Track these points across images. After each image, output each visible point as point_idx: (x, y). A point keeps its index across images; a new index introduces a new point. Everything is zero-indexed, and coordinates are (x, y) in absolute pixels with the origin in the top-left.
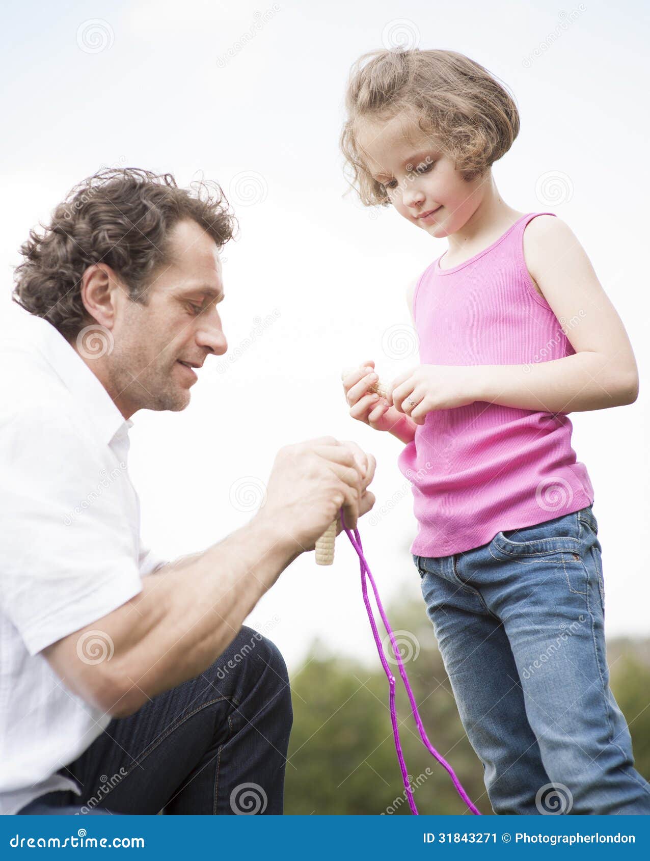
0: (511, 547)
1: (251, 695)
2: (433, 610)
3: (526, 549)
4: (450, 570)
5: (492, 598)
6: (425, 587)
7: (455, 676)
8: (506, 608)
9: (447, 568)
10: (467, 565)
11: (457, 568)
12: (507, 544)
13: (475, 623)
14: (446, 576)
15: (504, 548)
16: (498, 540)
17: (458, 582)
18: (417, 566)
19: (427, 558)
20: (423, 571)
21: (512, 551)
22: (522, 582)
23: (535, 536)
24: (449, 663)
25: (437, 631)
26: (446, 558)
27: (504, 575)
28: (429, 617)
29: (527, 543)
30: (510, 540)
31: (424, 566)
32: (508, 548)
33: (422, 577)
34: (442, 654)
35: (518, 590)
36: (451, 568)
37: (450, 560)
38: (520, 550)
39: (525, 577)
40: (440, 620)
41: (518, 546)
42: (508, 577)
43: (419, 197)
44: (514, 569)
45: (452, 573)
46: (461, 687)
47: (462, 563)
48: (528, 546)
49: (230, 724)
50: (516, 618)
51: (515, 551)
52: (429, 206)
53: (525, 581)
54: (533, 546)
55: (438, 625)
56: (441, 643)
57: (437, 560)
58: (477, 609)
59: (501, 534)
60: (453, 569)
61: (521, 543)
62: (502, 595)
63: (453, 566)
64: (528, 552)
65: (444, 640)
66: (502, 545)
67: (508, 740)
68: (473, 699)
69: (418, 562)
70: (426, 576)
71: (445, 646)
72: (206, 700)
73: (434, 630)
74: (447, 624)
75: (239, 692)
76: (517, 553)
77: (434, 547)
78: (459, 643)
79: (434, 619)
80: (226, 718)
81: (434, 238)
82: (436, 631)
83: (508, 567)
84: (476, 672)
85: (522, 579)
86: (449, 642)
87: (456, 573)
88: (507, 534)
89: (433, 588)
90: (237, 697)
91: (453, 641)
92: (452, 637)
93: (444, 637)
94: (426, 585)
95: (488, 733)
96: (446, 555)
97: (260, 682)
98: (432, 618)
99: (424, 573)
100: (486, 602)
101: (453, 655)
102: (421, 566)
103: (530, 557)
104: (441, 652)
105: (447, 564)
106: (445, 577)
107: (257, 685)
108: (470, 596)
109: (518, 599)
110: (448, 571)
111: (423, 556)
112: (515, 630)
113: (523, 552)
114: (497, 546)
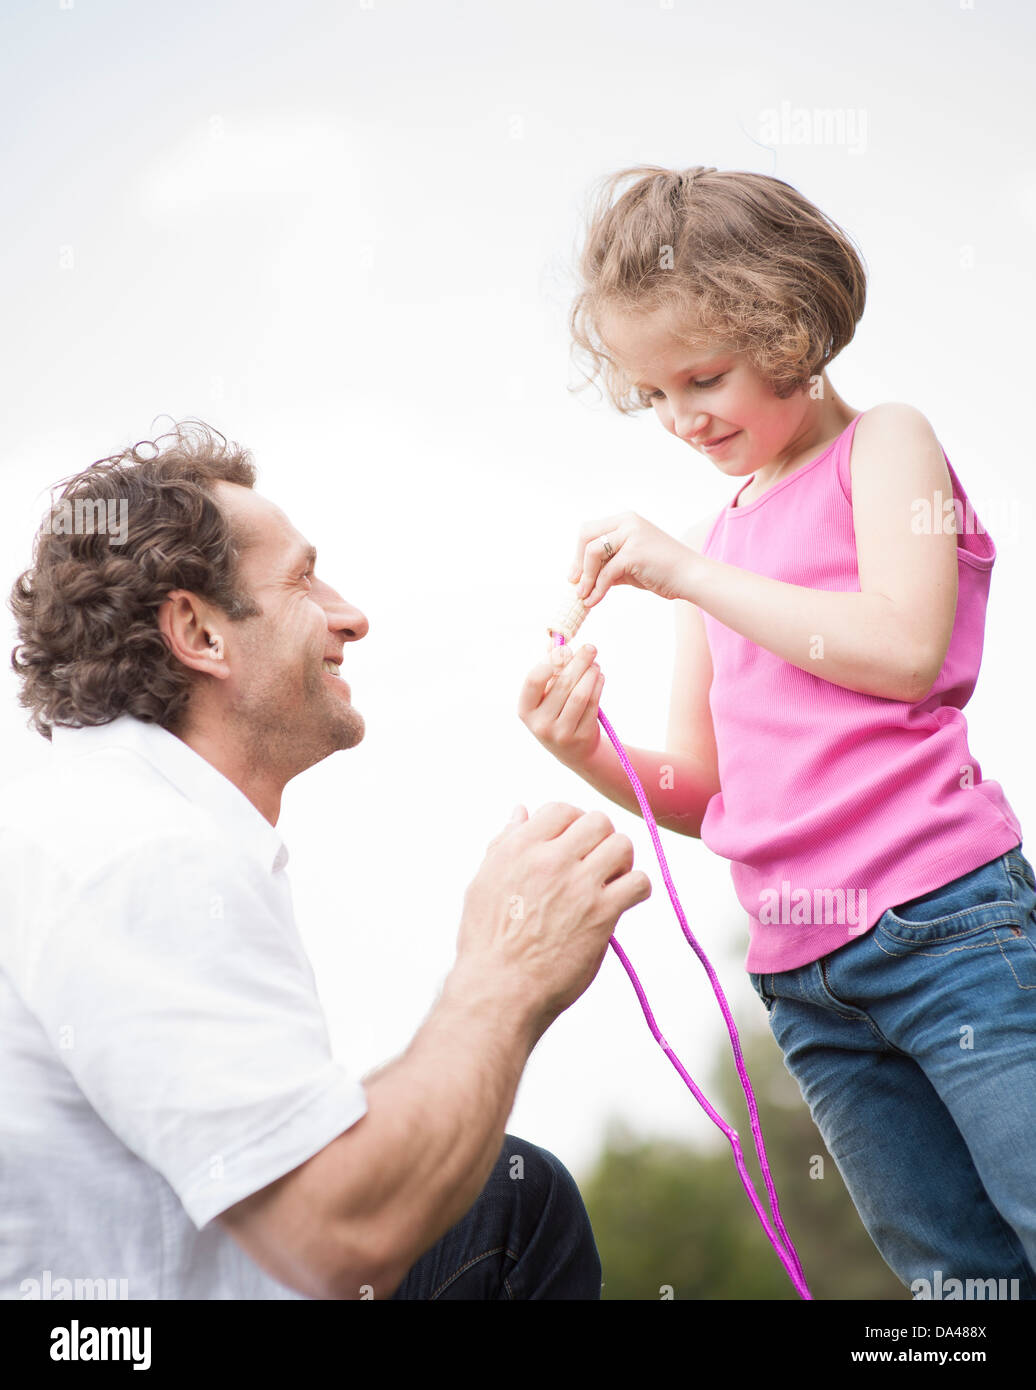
0: (909, 931)
1: (534, 1241)
2: (795, 1059)
3: (935, 931)
4: (817, 987)
5: (891, 1022)
6: (776, 1023)
7: (848, 1157)
8: (920, 1036)
9: (812, 983)
10: (845, 972)
11: (828, 980)
12: (903, 927)
13: (867, 1068)
14: (811, 997)
15: (899, 934)
16: (888, 923)
17: (833, 1003)
18: (758, 991)
19: (775, 974)
20: (769, 998)
21: (912, 937)
22: (940, 987)
23: (945, 909)
24: (834, 1139)
25: (807, 1091)
26: (806, 968)
27: (908, 981)
28: (790, 1071)
29: (935, 921)
30: (906, 919)
31: (772, 988)
32: (906, 933)
33: (769, 1009)
34: (819, 1127)
35: (936, 1003)
36: (818, 981)
37: (814, 970)
38: (925, 933)
39: (944, 978)
40: (809, 1072)
41: (920, 929)
42: (916, 983)
43: (701, 421)
44: (922, 968)
45: (821, 989)
46: (859, 1174)
47: (836, 971)
48: (937, 927)
49: (509, 1292)
50: (941, 1048)
51: (918, 937)
52: (719, 431)
53: (943, 985)
54: (946, 924)
55: (807, 1082)
56: (816, 1109)
57: (791, 974)
58: (868, 1043)
59: (890, 912)
60: (822, 982)
61: (925, 923)
62: (910, 1015)
63: (821, 978)
64: (939, 936)
65: (820, 1104)
66: (896, 929)
67: (948, 1248)
68: (883, 1190)
69: (760, 984)
70: (775, 1006)
71: (823, 1113)
72: (465, 1259)
73: (801, 1091)
74: (823, 1077)
75: (515, 1238)
76: (921, 939)
77: (784, 953)
78: (846, 1104)
79: (799, 1073)
80: (501, 1285)
81: (727, 476)
82: (804, 1091)
83: (911, 965)
84: (881, 1147)
85: (940, 982)
86: (830, 1105)
87: (828, 989)
88: (899, 910)
89: (791, 1022)
90: (512, 1247)
91: (836, 1103)
92: (833, 1096)
93: (820, 1099)
94: (778, 1019)
95: (914, 1241)
96: (805, 963)
97: (544, 1219)
98: (796, 1072)
99: (772, 1001)
100: (882, 1029)
101: (838, 1126)
102: (767, 989)
103: (942, 944)
104: (817, 1123)
105: (810, 978)
106: (809, 1000)
107: (541, 1224)
108: (854, 1023)
109: (938, 1017)
110: (815, 987)
111: (768, 971)
112: (944, 1067)
113: (931, 936)
114: (887, 934)
